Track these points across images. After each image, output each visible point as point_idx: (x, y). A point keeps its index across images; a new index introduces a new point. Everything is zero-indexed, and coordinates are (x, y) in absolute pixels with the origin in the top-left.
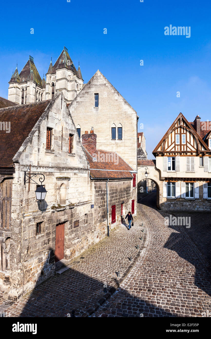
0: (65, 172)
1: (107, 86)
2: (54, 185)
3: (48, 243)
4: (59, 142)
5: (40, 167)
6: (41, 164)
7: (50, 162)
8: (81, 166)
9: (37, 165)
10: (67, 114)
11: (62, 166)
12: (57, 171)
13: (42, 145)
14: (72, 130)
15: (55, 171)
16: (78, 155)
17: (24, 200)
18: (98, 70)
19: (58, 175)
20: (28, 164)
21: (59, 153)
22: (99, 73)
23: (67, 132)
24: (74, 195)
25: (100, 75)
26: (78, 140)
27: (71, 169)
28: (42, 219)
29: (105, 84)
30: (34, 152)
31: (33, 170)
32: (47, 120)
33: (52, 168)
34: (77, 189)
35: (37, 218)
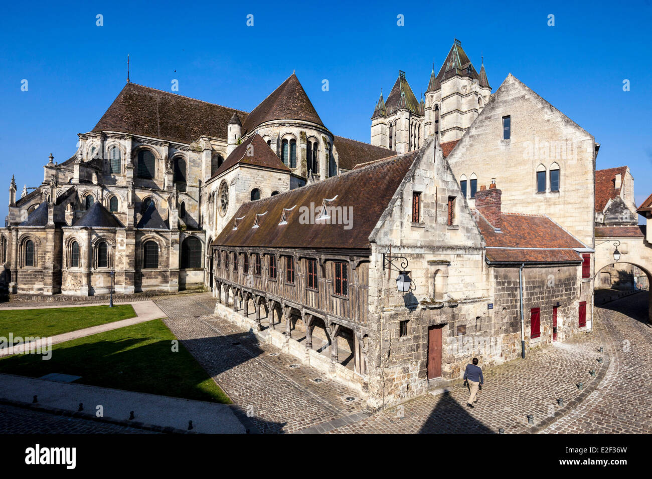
0: (441, 253)
1: (528, 100)
2: (424, 271)
3: (417, 351)
4: (432, 210)
5: (404, 247)
6: (405, 242)
7: (418, 240)
8: (469, 243)
9: (399, 245)
10: (445, 167)
11: (438, 244)
12: (429, 252)
13: (406, 218)
14: (453, 191)
15: (426, 252)
16: (464, 227)
17: (382, 290)
18: (510, 75)
19: (431, 257)
20: (388, 243)
21: (431, 226)
22: (511, 79)
23: (445, 194)
24: (456, 286)
25: (514, 81)
26: (464, 205)
27: (452, 248)
28: (408, 317)
29: (523, 97)
30: (395, 227)
31: (394, 251)
32: (413, 181)
33: (421, 247)
34: (463, 278)
35: (401, 314)
